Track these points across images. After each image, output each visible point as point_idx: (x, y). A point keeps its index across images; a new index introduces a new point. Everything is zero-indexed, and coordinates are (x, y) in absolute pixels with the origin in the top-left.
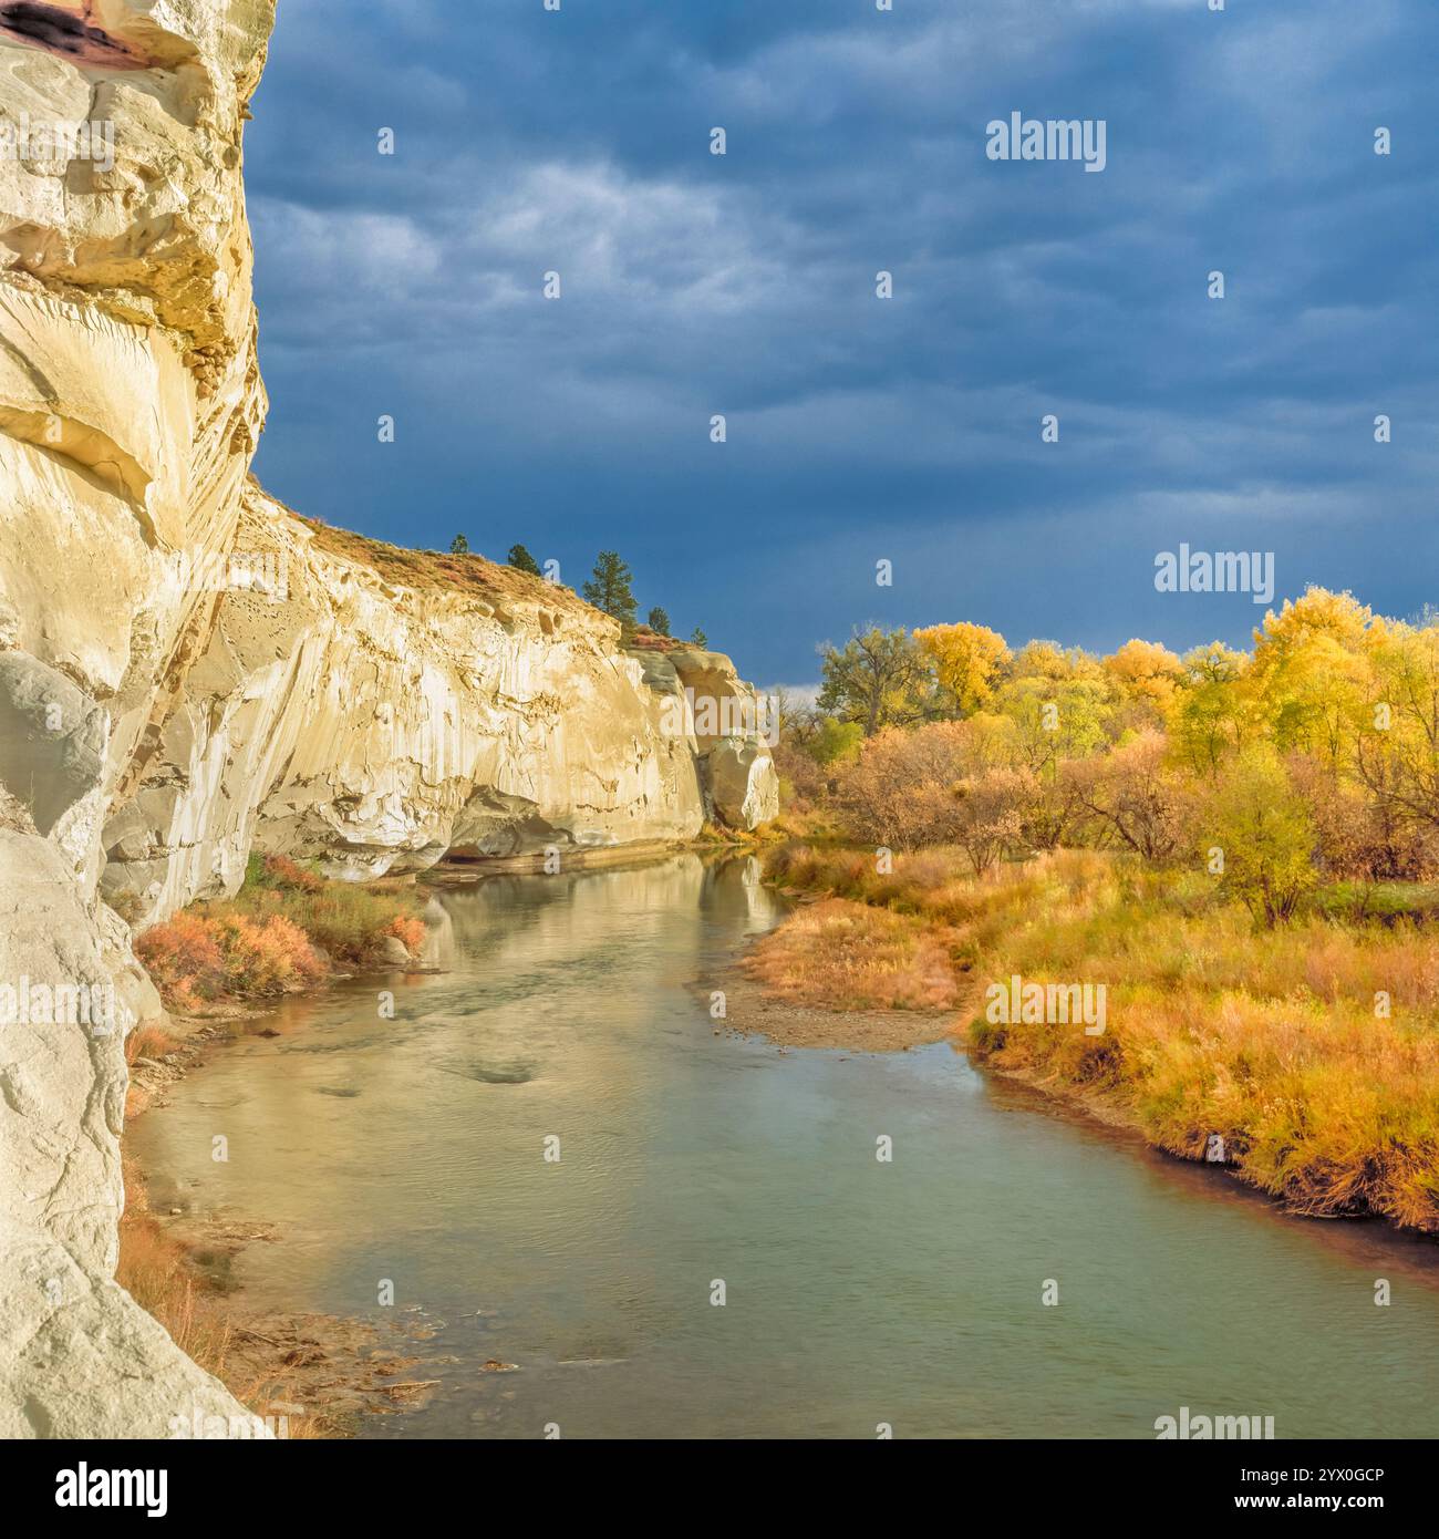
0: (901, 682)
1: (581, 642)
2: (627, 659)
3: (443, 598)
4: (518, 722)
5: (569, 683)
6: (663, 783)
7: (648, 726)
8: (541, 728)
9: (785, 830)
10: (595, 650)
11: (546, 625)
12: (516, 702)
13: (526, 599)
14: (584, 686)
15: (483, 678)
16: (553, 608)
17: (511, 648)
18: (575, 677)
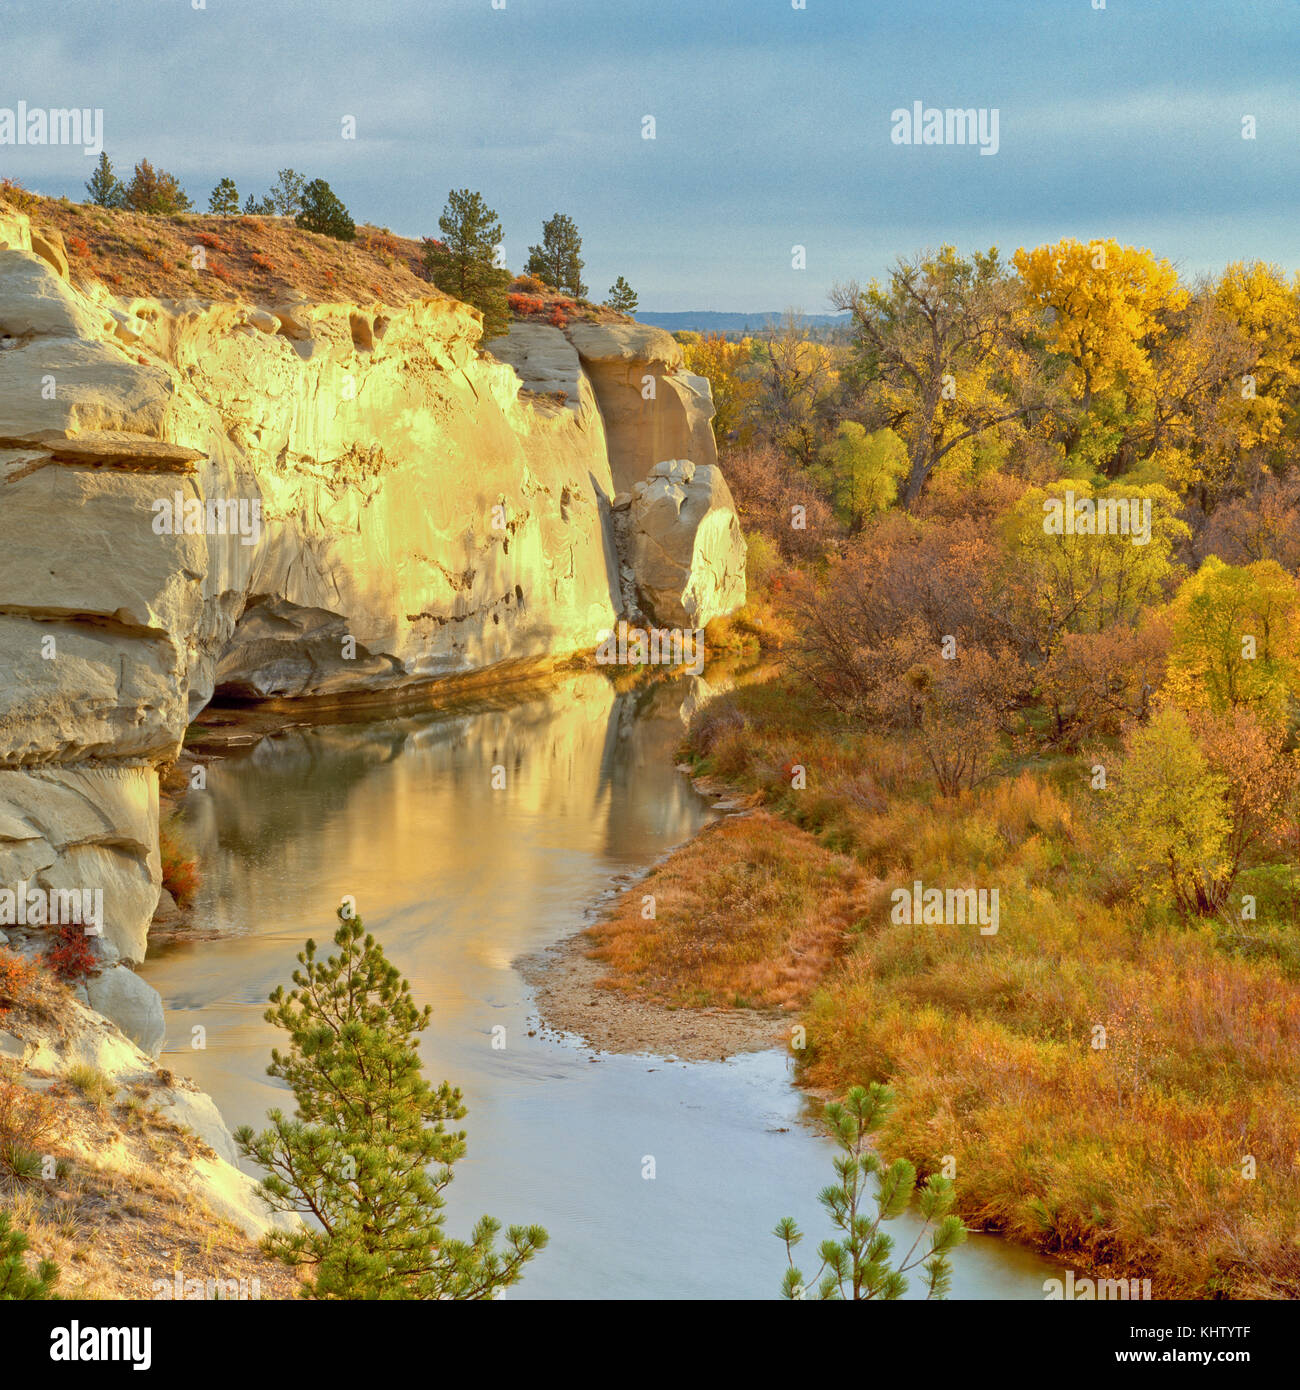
0: (979, 354)
1: (418, 353)
2: (494, 366)
3: (203, 314)
4: (316, 494)
5: (398, 424)
6: (549, 563)
7: (526, 471)
8: (352, 497)
9: (755, 632)
10: (440, 363)
11: (361, 336)
12: (313, 463)
13: (330, 297)
14: (423, 425)
15: (263, 432)
16: (372, 308)
17: (306, 380)
18: (407, 413)
